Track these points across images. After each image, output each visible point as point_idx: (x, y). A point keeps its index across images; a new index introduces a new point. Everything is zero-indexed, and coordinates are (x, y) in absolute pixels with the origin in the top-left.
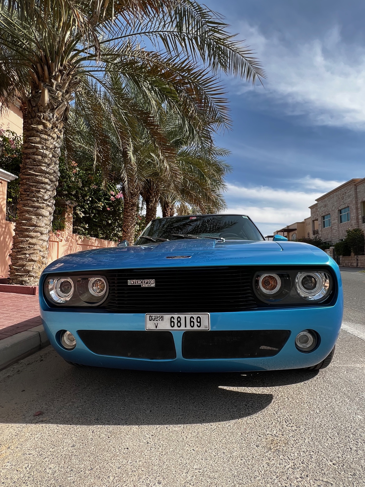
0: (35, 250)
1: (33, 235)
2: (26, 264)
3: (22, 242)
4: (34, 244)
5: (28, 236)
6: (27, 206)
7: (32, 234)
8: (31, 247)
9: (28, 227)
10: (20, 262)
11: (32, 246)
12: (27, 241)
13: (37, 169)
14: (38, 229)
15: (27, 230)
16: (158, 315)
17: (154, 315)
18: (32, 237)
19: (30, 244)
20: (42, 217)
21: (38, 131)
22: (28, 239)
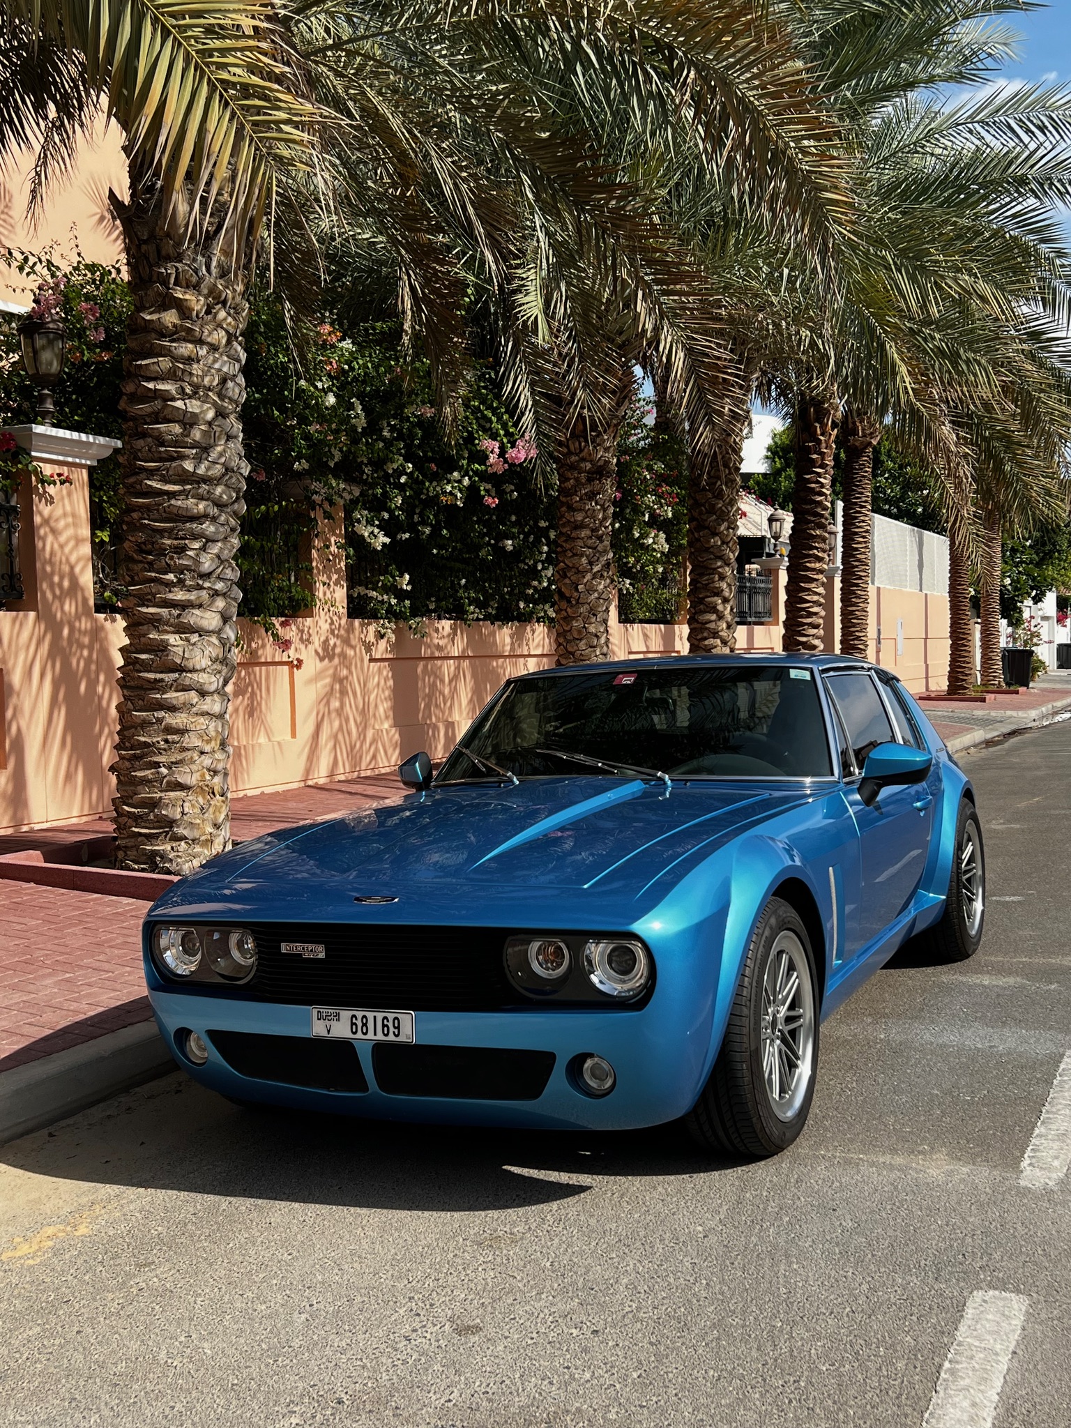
0: (184, 749)
1: (175, 702)
2: (160, 797)
3: (145, 724)
4: (182, 732)
5: (161, 706)
6: (149, 600)
7: (172, 696)
8: (174, 742)
9: (159, 676)
10: (145, 794)
11: (176, 738)
12: (160, 720)
13: (170, 473)
14: (189, 678)
15: (157, 685)
16: (331, 1010)
17: (326, 1010)
18: (173, 709)
19: (169, 730)
20: (200, 636)
21: (162, 333)
22: (161, 714)
